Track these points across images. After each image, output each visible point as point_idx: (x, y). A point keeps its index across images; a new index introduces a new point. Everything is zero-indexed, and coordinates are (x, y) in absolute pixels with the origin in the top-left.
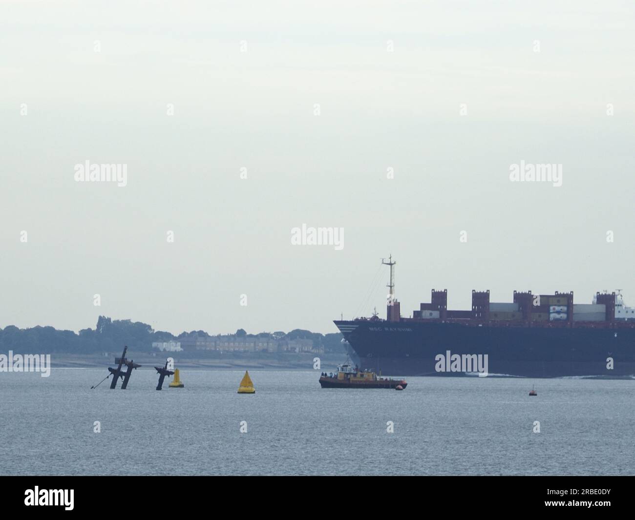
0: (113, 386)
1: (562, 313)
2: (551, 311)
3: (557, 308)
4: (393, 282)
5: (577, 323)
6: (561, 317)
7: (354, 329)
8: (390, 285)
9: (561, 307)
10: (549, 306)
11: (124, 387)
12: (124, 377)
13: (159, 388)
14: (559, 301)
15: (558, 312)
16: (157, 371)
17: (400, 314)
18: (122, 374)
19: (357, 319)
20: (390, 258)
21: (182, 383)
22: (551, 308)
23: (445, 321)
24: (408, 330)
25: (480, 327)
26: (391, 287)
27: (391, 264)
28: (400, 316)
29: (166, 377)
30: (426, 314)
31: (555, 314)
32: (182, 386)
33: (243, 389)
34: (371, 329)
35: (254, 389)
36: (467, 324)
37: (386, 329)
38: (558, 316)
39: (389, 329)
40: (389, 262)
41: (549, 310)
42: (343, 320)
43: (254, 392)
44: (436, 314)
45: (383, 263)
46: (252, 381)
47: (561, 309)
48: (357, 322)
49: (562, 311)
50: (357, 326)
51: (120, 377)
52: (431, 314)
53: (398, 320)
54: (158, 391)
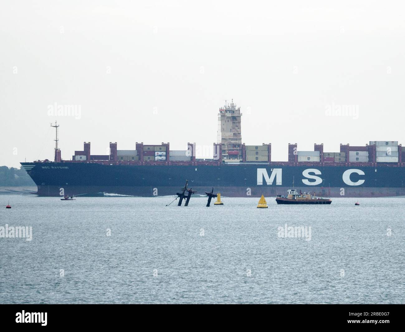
0: (180, 204)
1: (163, 156)
2: (156, 155)
3: (160, 153)
4: (57, 138)
5: (172, 162)
6: (162, 159)
7: (33, 167)
8: (56, 140)
9: (162, 153)
10: (154, 152)
11: (186, 204)
12: (186, 199)
13: (208, 205)
14: (160, 149)
15: (160, 156)
16: (207, 195)
17: (61, 158)
18: (185, 197)
19: (35, 162)
20: (56, 123)
21: (222, 203)
22: (156, 153)
23: (89, 162)
24: (66, 168)
25: (111, 165)
26: (56, 141)
27: (56, 127)
28: (61, 159)
29: (212, 198)
30: (78, 158)
31: (158, 157)
32: (222, 204)
33: (260, 205)
34: (43, 168)
35: (267, 206)
36: (103, 164)
37: (53, 167)
38: (160, 158)
39: (54, 167)
40: (55, 126)
41: (155, 154)
42: (26, 162)
43: (267, 208)
44: (84, 158)
45: (51, 126)
46: (266, 200)
47: (162, 154)
48: (35, 163)
49: (163, 155)
50: (34, 166)
51: (184, 199)
52: (81, 158)
53: (60, 162)
54: (207, 207)
